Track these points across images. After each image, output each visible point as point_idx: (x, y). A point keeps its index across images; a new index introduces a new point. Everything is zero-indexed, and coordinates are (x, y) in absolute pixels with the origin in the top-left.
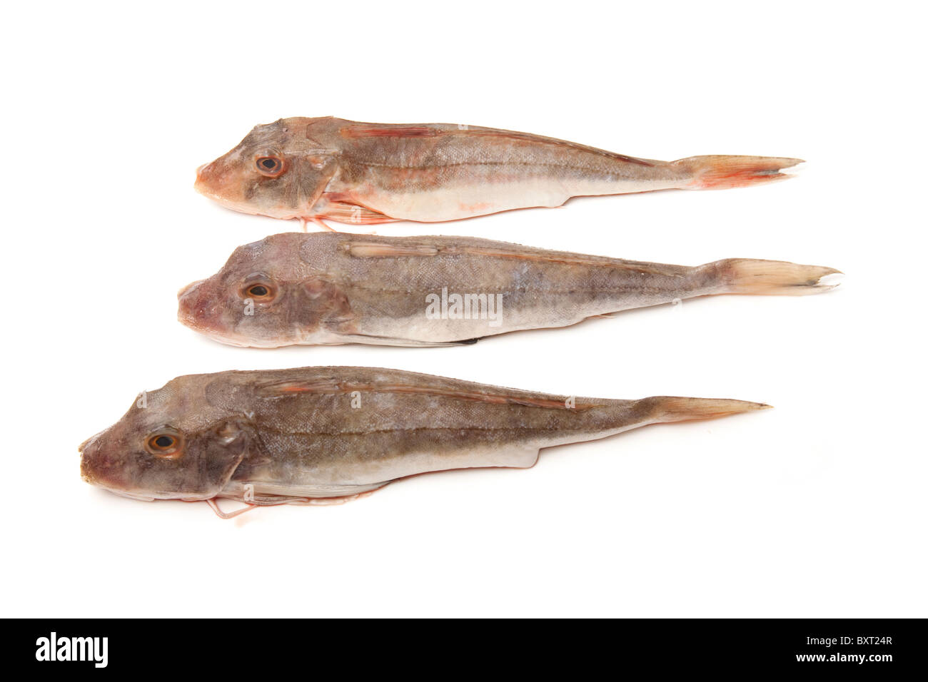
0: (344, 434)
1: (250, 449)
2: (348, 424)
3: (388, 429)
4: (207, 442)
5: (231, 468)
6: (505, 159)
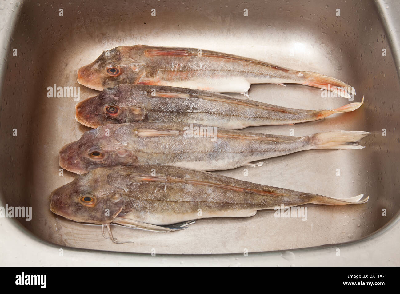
0: (168, 201)
1: (125, 205)
2: (171, 197)
3: (188, 201)
4: (106, 201)
5: (117, 213)
6: (220, 68)
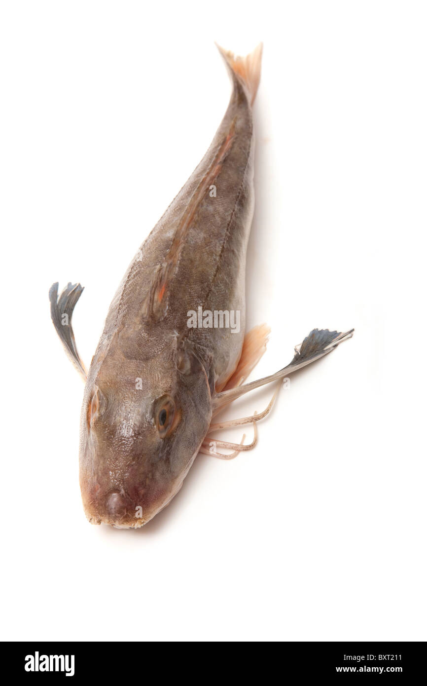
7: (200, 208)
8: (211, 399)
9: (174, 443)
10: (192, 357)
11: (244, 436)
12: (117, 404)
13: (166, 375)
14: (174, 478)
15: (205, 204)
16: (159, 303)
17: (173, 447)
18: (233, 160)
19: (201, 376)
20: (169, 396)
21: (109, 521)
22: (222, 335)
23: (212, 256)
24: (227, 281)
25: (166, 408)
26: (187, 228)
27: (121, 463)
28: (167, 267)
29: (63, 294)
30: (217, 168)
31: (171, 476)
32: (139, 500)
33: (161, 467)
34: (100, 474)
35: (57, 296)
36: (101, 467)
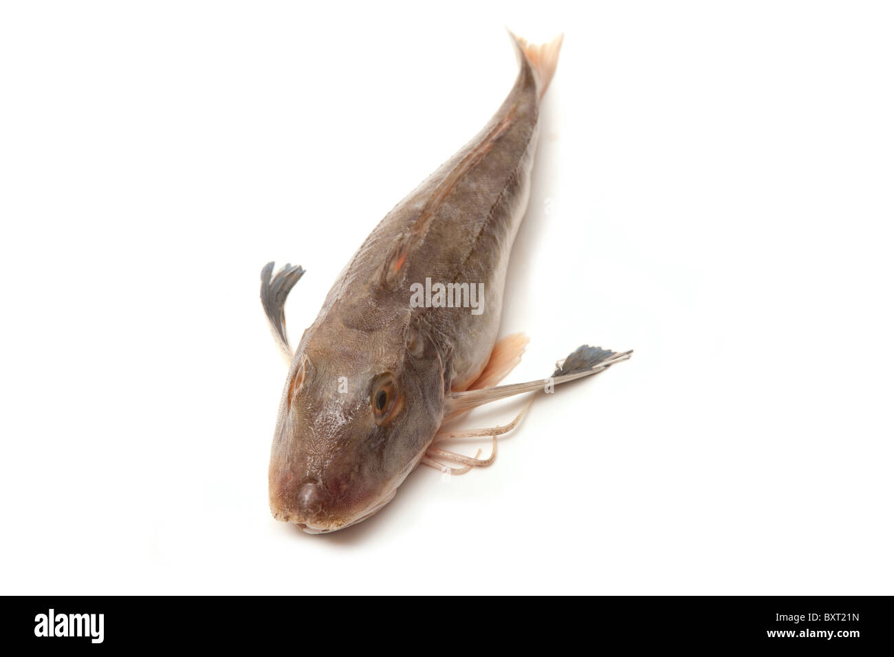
7: (460, 182)
8: (444, 396)
9: (392, 435)
10: (426, 339)
11: (480, 451)
12: (328, 377)
13: (392, 350)
14: (386, 479)
15: (467, 179)
16: (395, 272)
17: (390, 440)
18: (508, 141)
19: (435, 364)
20: (393, 376)
21: (299, 518)
22: (468, 328)
23: (467, 235)
24: (483, 269)
25: (387, 390)
26: (442, 201)
27: (324, 447)
28: (410, 238)
29: (279, 275)
30: (487, 145)
31: (382, 477)
32: (338, 497)
33: (372, 461)
34: (295, 460)
35: (270, 276)
36: (298, 451)
